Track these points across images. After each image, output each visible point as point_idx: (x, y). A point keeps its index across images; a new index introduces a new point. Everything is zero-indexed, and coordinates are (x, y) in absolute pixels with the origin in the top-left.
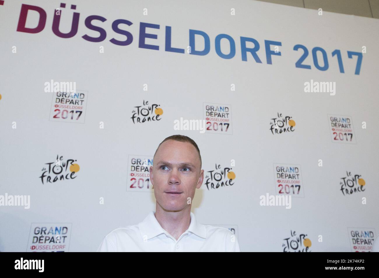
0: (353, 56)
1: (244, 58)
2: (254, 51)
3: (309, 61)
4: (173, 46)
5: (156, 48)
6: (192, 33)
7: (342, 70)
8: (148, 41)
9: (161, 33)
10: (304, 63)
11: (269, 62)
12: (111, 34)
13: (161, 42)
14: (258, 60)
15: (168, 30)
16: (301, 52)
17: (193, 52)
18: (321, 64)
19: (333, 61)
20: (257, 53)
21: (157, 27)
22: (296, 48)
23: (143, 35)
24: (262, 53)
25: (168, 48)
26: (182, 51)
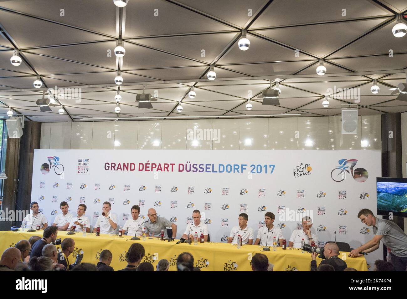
0: (271, 167)
1: (234, 172)
2: (237, 169)
3: (255, 170)
4: (214, 171)
5: (210, 172)
6: (220, 165)
7: (266, 172)
8: (208, 170)
9: (211, 167)
10: (253, 171)
11: (242, 172)
12: (199, 169)
13: (211, 170)
14: (238, 172)
15: (213, 165)
16: (253, 167)
17: (220, 171)
18: (259, 171)
19: (264, 169)
20: (238, 169)
21: (210, 165)
22: (251, 166)
23: (207, 168)
24: (240, 170)
25: (213, 171)
26: (217, 172)
